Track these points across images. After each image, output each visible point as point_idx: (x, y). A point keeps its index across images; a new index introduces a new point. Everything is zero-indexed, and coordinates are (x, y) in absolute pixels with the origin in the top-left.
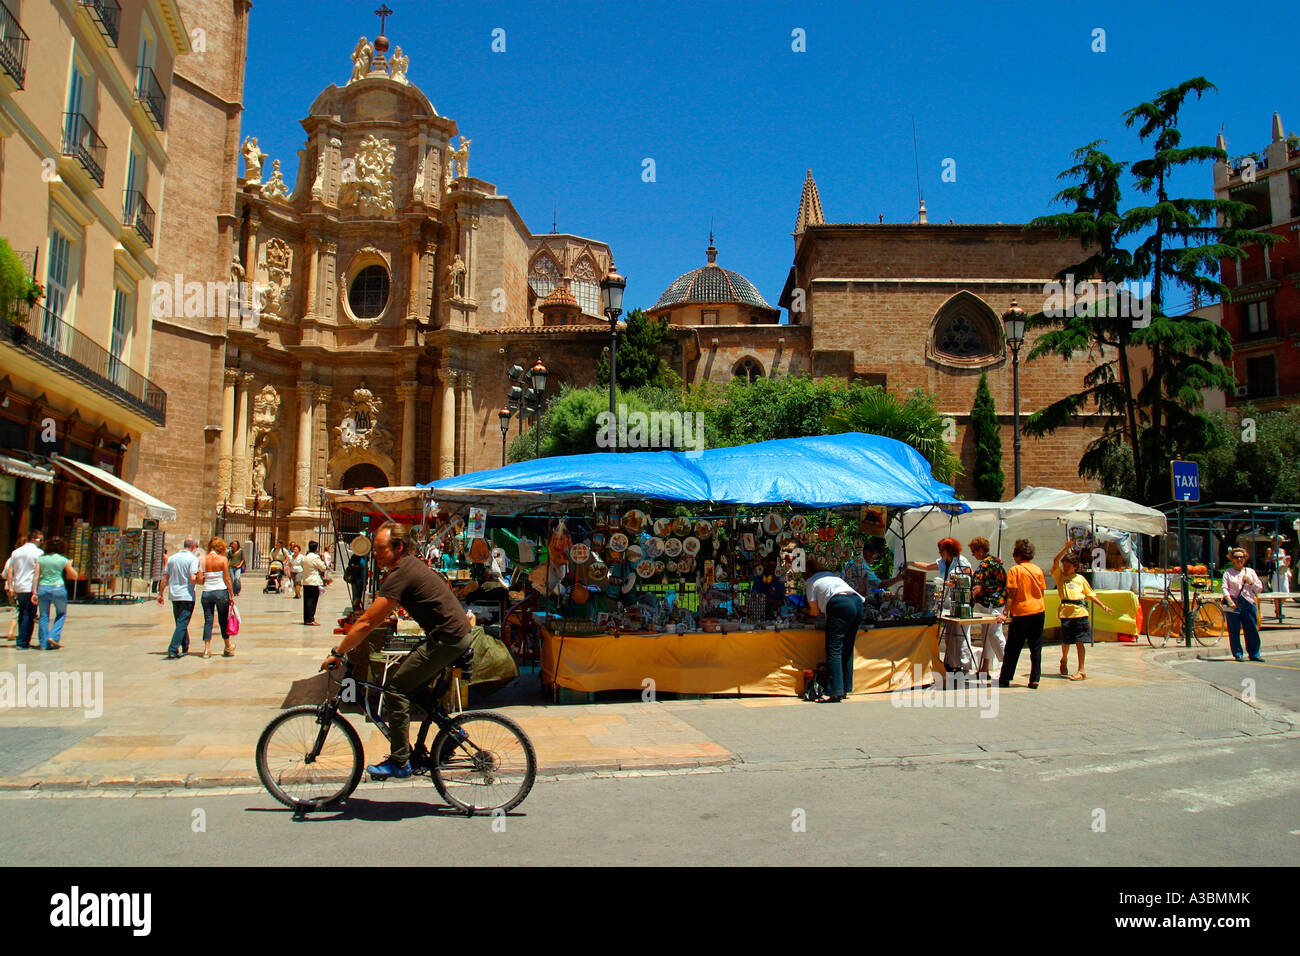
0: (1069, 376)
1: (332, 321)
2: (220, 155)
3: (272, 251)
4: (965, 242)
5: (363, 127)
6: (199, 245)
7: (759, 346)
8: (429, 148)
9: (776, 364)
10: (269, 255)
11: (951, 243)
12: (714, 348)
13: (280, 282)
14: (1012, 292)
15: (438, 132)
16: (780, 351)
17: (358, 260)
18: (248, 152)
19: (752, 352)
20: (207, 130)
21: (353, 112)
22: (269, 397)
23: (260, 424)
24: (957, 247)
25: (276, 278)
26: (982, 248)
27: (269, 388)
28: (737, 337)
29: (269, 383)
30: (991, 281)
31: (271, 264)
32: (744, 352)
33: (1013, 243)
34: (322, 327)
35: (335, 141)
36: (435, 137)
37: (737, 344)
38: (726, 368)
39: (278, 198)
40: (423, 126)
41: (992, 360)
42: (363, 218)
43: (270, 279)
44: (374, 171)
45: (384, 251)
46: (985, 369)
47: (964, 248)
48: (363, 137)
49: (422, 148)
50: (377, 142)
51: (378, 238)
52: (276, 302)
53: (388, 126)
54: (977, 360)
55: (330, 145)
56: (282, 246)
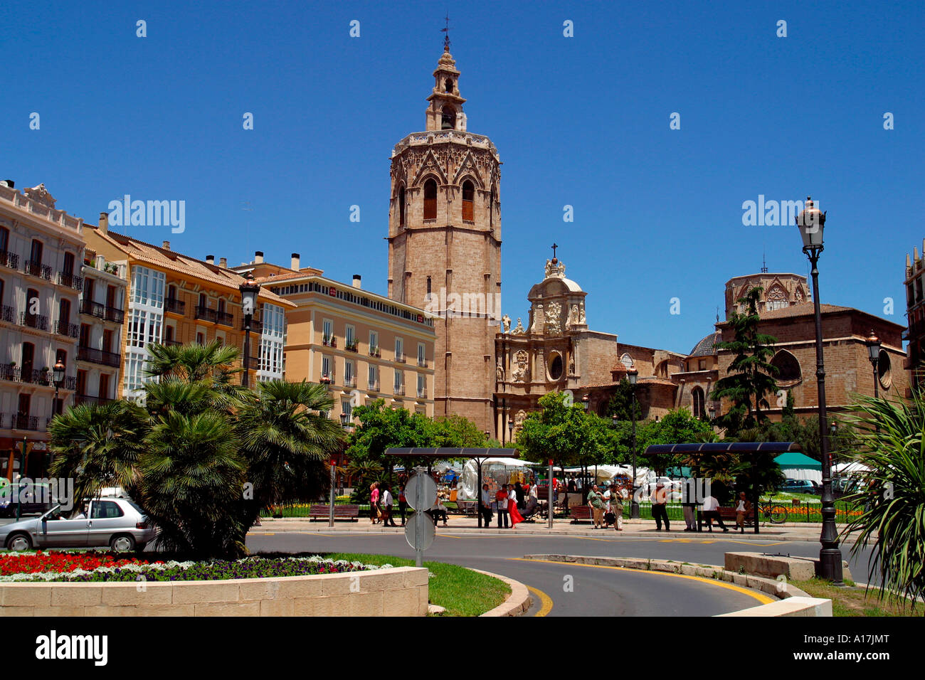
0: (832, 387)
1: (543, 381)
2: (483, 333)
3: (520, 356)
4: (786, 324)
5: (549, 299)
6: (477, 368)
7: (701, 382)
8: (572, 305)
9: (708, 389)
10: (518, 357)
11: (780, 325)
12: (683, 383)
13: (524, 368)
14: (805, 348)
15: (576, 297)
16: (710, 383)
17: (551, 355)
18: (504, 320)
19: (699, 384)
20: (477, 327)
21: (546, 292)
22: (522, 414)
23: (518, 426)
24: (781, 327)
25: (522, 366)
26: (793, 326)
27: (521, 411)
28: (692, 377)
29: (521, 409)
30: (795, 343)
31: (519, 361)
32: (695, 384)
33: (808, 322)
34: (538, 385)
35: (540, 306)
36: (575, 299)
37: (692, 381)
38: (689, 392)
39: (521, 333)
40: (569, 297)
41: (796, 382)
42: (551, 338)
43: (519, 367)
44: (553, 318)
45: (560, 351)
46: (792, 387)
47: (784, 327)
48: (549, 303)
49: (569, 305)
50: (554, 305)
51: (556, 345)
52: (522, 376)
53: (558, 297)
54: (791, 382)
55: (537, 308)
56: (523, 353)
